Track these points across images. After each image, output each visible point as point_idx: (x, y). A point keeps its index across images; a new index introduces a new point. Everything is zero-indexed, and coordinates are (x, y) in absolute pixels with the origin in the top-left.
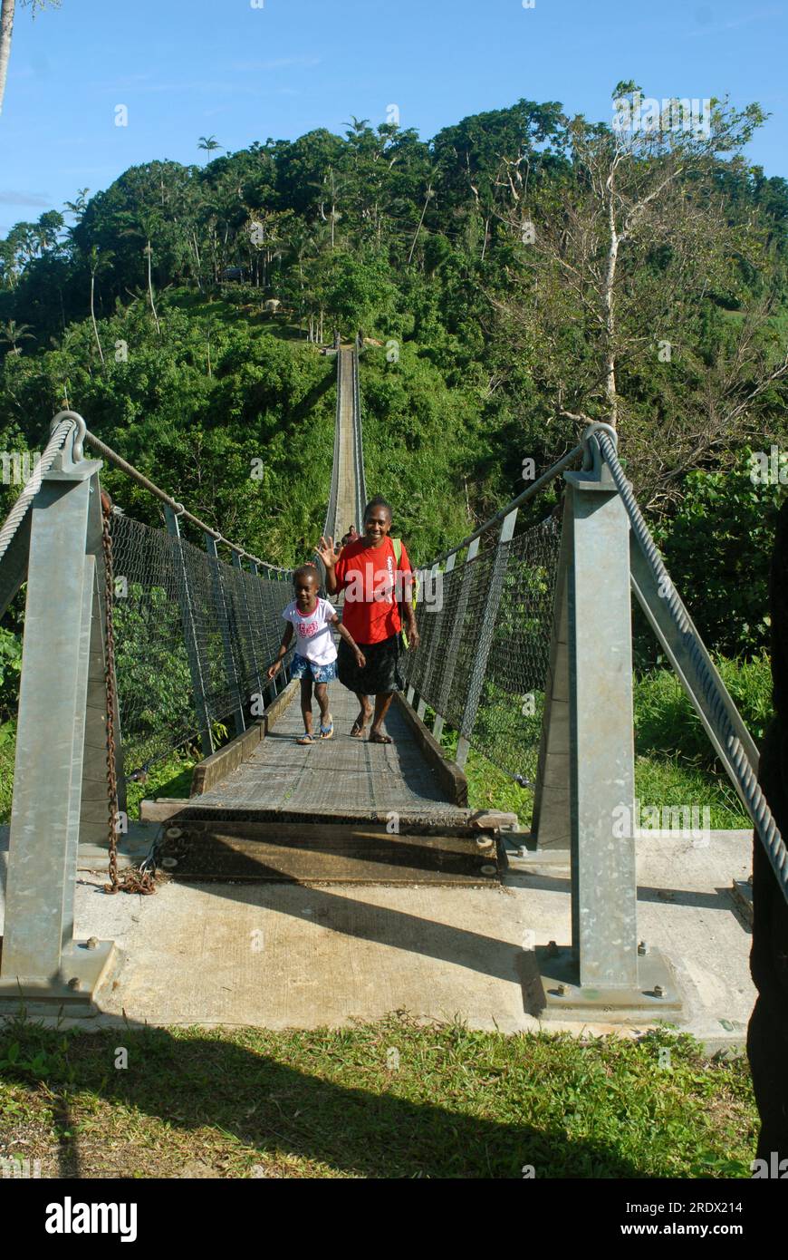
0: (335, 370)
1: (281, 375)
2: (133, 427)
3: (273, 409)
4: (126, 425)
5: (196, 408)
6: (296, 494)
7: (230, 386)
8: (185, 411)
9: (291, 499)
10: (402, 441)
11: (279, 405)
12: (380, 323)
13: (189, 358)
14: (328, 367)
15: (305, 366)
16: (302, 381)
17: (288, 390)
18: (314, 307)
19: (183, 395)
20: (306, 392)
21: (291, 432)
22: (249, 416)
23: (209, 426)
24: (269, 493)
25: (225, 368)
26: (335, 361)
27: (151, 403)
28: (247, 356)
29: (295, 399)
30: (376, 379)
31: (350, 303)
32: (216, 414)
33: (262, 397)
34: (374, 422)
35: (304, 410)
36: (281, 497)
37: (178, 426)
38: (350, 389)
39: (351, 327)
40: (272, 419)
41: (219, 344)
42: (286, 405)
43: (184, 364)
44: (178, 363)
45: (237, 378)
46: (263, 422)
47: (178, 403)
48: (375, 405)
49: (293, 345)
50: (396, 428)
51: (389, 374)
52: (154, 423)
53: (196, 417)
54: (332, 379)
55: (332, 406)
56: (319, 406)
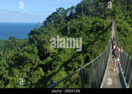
0: (112, 23)
1: (102, 24)
2: (78, 33)
3: (101, 30)
4: (77, 33)
5: (88, 30)
6: (104, 44)
7: (94, 26)
8: (86, 30)
9: (103, 45)
10: (123, 35)
11: (102, 29)
12: (120, 18)
13: (88, 22)
14: (110, 23)
15: (106, 23)
16: (106, 25)
17: (103, 27)
18: (109, 14)
19: (86, 28)
20: (106, 27)
21: (104, 34)
22: (97, 31)
23: (90, 33)
24: (99, 44)
25: (93, 24)
26: (112, 22)
27: (81, 29)
28: (97, 22)
29: (105, 28)
30: (119, 25)
31: (115, 14)
32: (91, 31)
33: (99, 28)
34: (118, 32)
35: (106, 30)
36: (101, 45)
37: (85, 33)
38: (114, 26)
39: (114, 18)
40: (101, 32)
41: (93, 20)
42: (103, 29)
43: (87, 23)
44: (86, 23)
45: (95, 25)
46: (99, 32)
47: (85, 29)
48: (119, 29)
49: (104, 20)
50: (122, 34)
51: (121, 24)
52: (81, 32)
53: (88, 31)
54: (111, 25)
55: (111, 30)
56: (109, 29)
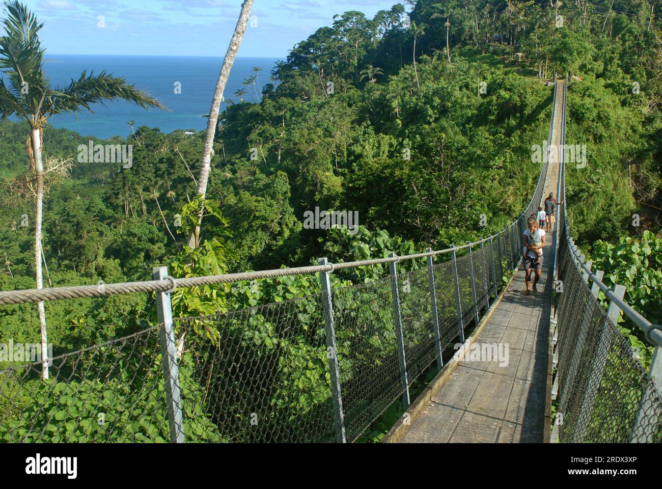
0: (552, 94)
1: (520, 97)
2: (433, 125)
3: (514, 116)
4: (429, 123)
5: (470, 115)
6: (524, 166)
8: (462, 116)
9: (522, 170)
10: (591, 137)
11: (518, 115)
13: (467, 86)
14: (548, 92)
15: (535, 92)
16: (532, 101)
17: (524, 106)
18: (542, 57)
19: (462, 107)
20: (534, 107)
21: (524, 130)
22: (500, 120)
23: (477, 125)
24: (509, 166)
25: (489, 92)
26: (553, 89)
27: (443, 111)
28: (501, 86)
29: (527, 111)
30: (578, 100)
31: (565, 55)
32: (480, 118)
33: (508, 110)
34: (574, 126)
35: (532, 118)
36: (516, 169)
37: (457, 124)
38: (561, 106)
39: (564, 69)
40: (513, 122)
41: (485, 78)
42: (522, 115)
43: (464, 89)
44: (461, 89)
45: (494, 98)
46: (508, 124)
47: (459, 112)
48: (576, 116)
49: (528, 80)
50: (587, 130)
51: (586, 97)
52: (444, 122)
53: (469, 120)
54: (550, 100)
55: (549, 116)
56: (542, 116)
